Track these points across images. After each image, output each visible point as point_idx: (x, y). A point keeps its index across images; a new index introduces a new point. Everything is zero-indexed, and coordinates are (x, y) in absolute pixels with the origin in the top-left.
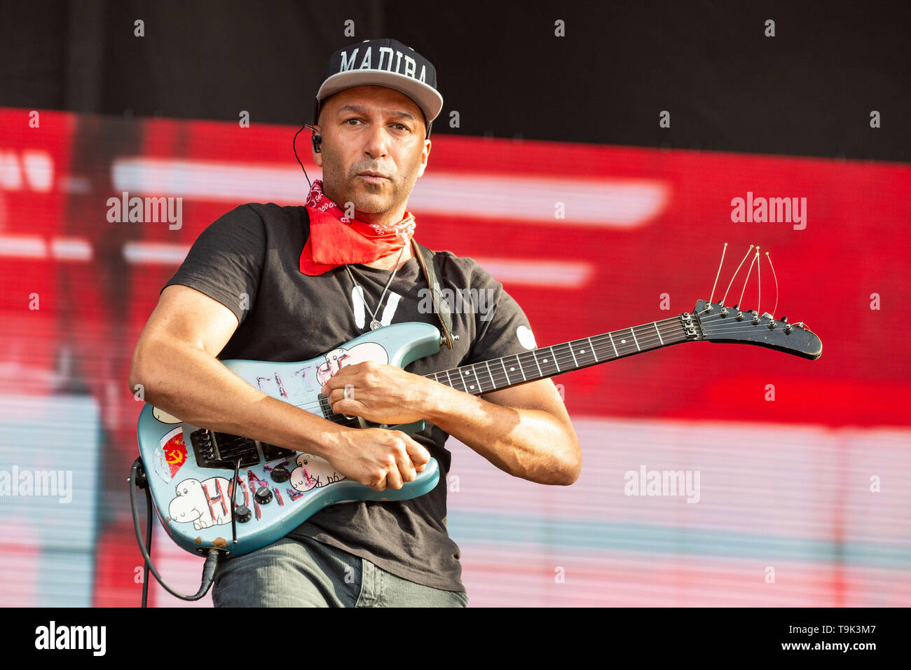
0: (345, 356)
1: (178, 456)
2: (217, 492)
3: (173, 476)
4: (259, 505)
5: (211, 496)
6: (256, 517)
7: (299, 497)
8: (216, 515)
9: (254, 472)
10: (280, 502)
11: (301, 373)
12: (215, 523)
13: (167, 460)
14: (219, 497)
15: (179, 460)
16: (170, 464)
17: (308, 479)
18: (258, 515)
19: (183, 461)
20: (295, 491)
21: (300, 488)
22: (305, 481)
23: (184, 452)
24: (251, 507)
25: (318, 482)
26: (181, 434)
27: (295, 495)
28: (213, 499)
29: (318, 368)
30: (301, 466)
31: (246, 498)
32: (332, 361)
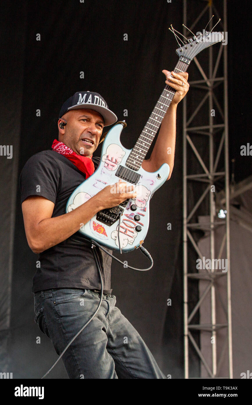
0: (107, 156)
1: (101, 229)
2: (124, 229)
3: (107, 236)
4: (139, 222)
5: (124, 232)
6: (142, 226)
7: (146, 209)
8: (132, 236)
9: (126, 214)
10: (143, 215)
11: (103, 173)
12: (134, 238)
13: (99, 233)
14: (126, 230)
15: (102, 230)
16: (102, 233)
17: (142, 202)
18: (142, 225)
19: (104, 229)
20: (143, 208)
21: (143, 206)
22: (142, 203)
23: (101, 226)
24: (137, 224)
25: (145, 200)
26: (94, 222)
27: (144, 210)
28: (125, 232)
29: (105, 167)
30: (135, 200)
31: (133, 223)
32: (106, 161)
